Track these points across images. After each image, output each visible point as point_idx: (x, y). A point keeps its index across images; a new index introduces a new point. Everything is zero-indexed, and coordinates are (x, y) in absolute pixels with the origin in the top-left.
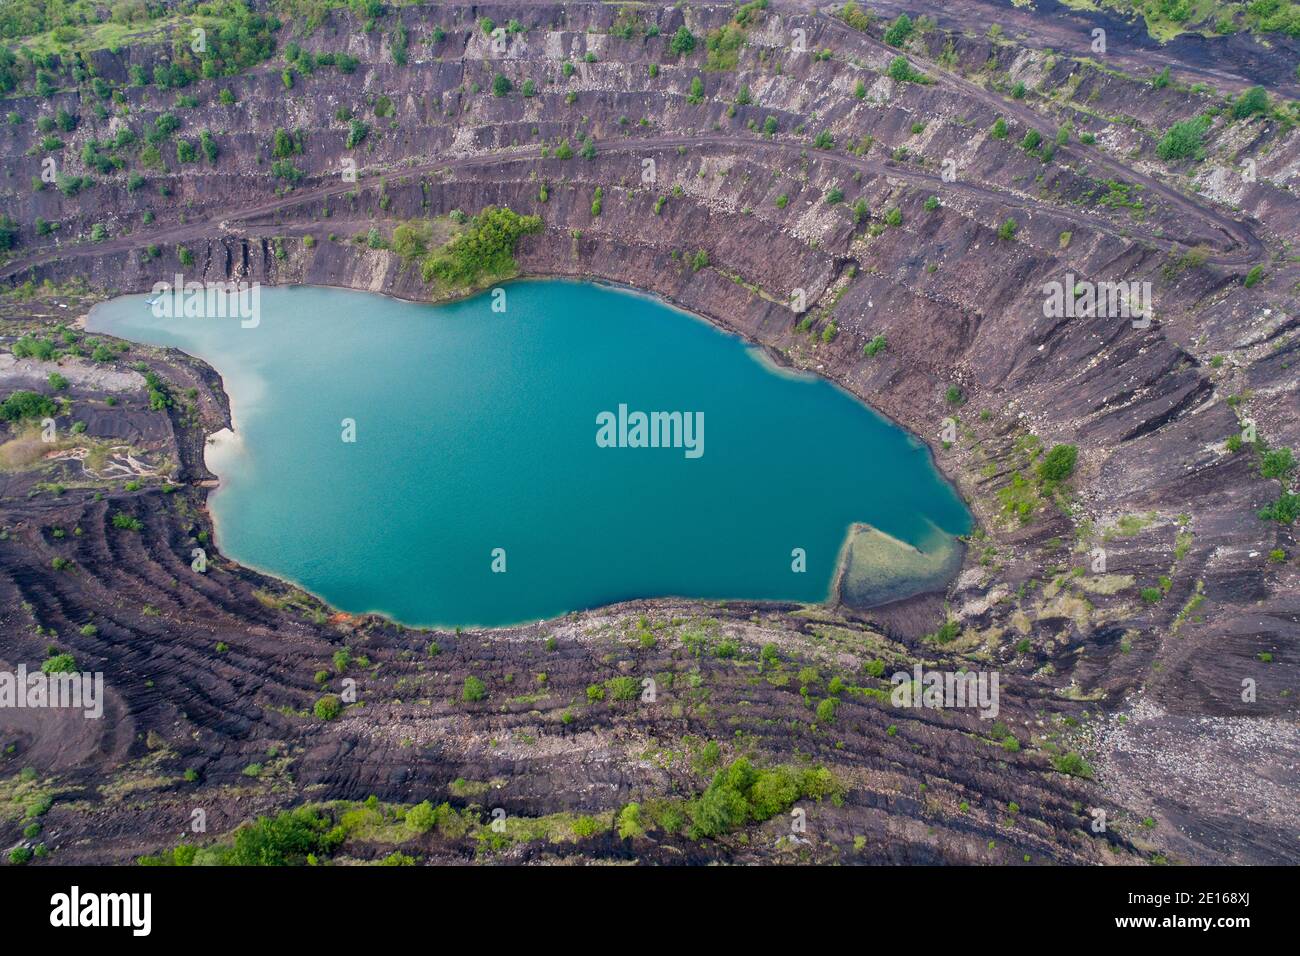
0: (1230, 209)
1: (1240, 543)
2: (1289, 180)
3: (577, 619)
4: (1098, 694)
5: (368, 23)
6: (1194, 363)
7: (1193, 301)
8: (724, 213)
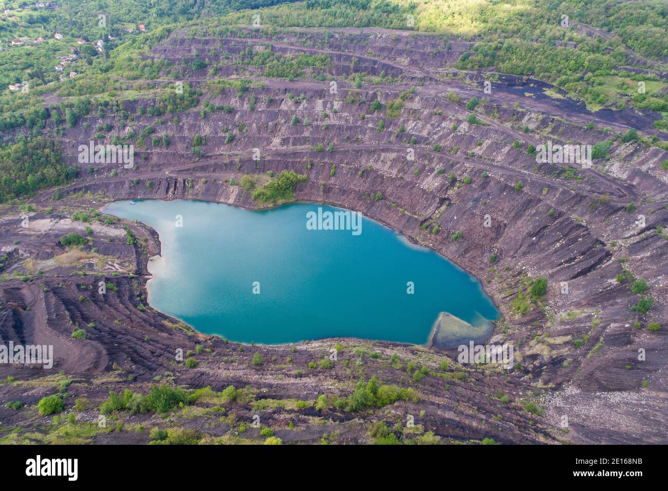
0: (622, 180)
1: (622, 321)
2: (649, 169)
3: (307, 343)
4: (551, 385)
5: (240, 94)
6: (603, 244)
7: (603, 218)
8: (391, 177)
